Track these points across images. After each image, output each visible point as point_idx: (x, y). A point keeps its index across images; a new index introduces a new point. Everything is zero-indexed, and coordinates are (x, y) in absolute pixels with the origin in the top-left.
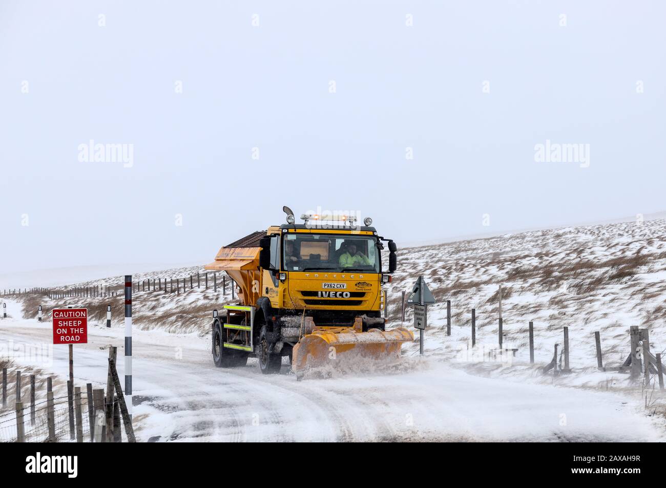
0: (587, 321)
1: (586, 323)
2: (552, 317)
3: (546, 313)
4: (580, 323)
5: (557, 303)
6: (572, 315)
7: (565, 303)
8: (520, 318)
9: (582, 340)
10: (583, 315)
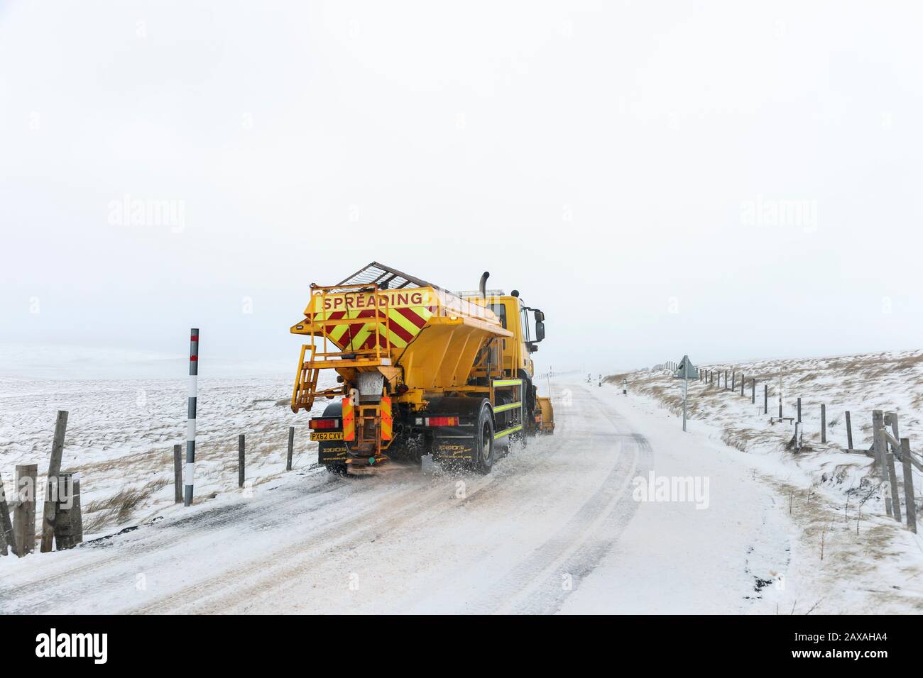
0: (864, 398)
1: (863, 400)
2: (838, 394)
3: (834, 391)
4: (859, 399)
5: (847, 384)
6: (854, 394)
7: (853, 384)
8: (813, 394)
9: (856, 413)
10: (863, 394)
